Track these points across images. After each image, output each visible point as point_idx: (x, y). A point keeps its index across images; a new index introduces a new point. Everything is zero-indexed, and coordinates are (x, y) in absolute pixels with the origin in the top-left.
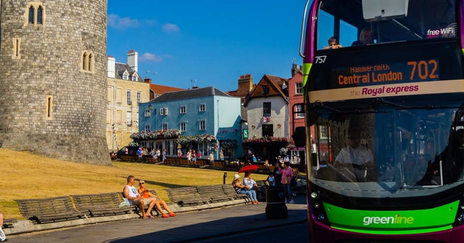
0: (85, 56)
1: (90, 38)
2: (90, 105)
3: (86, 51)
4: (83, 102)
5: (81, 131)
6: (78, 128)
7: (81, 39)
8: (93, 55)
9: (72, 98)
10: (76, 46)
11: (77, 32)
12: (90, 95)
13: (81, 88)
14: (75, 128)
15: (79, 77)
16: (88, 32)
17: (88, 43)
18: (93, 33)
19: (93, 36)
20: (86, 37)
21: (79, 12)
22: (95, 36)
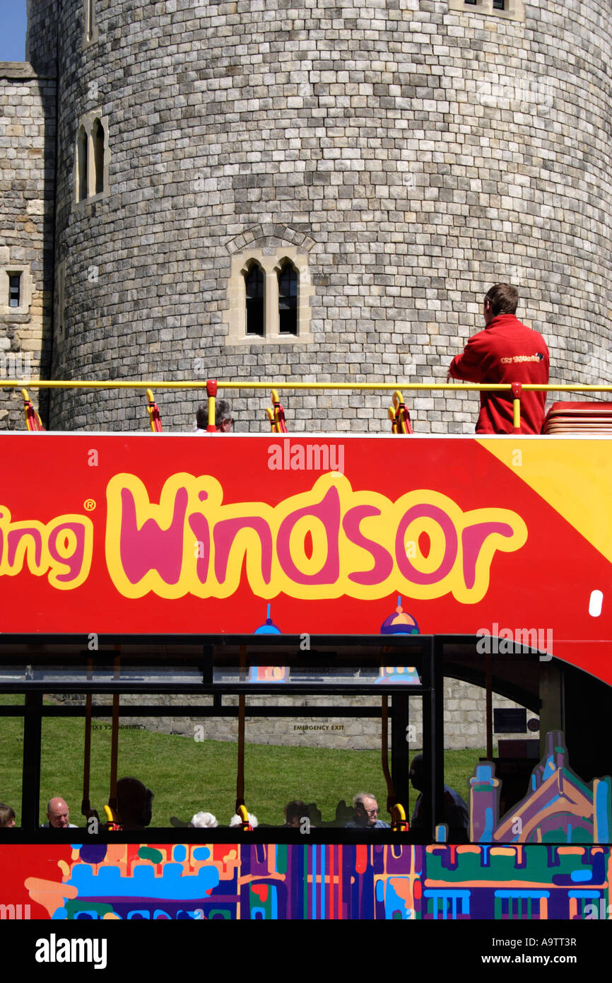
0: (254, 275)
1: (285, 190)
7: (229, 208)
8: (301, 263)
10: (207, 242)
11: (212, 184)
16: (269, 168)
17: (267, 218)
18: (301, 166)
19: (300, 178)
20: (254, 194)
21: (221, 96)
22: (313, 177)
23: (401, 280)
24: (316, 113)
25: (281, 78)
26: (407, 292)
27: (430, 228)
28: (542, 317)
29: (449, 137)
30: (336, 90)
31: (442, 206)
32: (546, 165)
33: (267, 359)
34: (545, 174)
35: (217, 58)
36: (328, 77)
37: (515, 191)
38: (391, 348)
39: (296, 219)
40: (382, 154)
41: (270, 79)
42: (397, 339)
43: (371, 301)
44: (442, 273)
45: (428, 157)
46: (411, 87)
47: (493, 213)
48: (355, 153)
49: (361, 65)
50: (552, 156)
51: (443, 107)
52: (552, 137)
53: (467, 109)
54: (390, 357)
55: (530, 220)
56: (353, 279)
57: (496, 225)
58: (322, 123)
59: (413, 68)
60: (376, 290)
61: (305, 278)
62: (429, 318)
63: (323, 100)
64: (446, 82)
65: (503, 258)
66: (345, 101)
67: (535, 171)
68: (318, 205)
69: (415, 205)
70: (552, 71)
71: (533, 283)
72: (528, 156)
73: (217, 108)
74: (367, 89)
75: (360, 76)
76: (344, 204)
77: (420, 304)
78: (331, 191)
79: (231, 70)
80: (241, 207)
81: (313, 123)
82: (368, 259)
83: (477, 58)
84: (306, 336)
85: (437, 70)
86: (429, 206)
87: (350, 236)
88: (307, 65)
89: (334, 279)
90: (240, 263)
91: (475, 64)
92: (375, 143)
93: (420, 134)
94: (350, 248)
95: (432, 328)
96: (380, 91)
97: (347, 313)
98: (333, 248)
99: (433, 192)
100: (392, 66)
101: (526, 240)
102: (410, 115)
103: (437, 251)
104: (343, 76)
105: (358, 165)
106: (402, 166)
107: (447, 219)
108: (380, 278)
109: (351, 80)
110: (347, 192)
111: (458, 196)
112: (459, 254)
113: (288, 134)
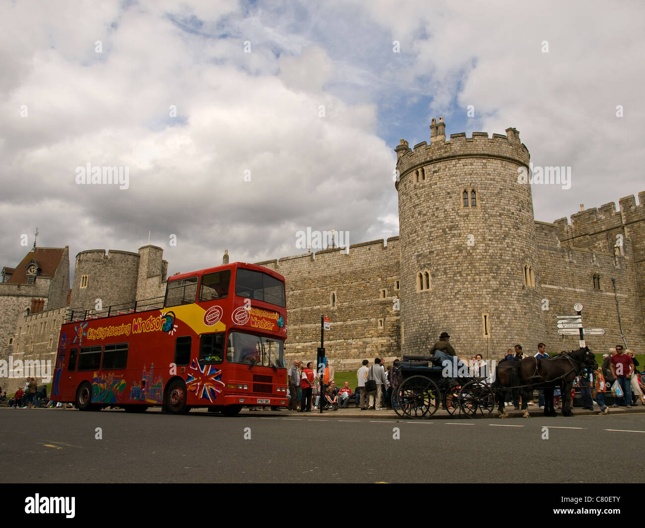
0: (421, 276)
1: (425, 256)
2: (428, 323)
3: (421, 272)
4: (420, 322)
5: (420, 350)
6: (417, 348)
7: (416, 262)
8: (429, 272)
9: (412, 320)
10: (413, 270)
11: (413, 257)
12: (427, 313)
13: (418, 309)
14: (415, 348)
15: (415, 299)
16: (422, 252)
17: (422, 263)
18: (428, 250)
19: (428, 253)
20: (420, 258)
21: (414, 238)
22: (431, 252)
23: (451, 273)
24: (431, 238)
25: (424, 232)
26: (452, 276)
27: (457, 260)
28: (491, 277)
29: (461, 238)
30: (434, 232)
31: (460, 254)
32: (490, 240)
33: (423, 295)
34: (490, 242)
35: (413, 230)
36: (433, 229)
37: (480, 248)
38: (449, 289)
39: (428, 263)
40: (445, 245)
41: (422, 232)
42: (450, 287)
43: (443, 279)
44: (461, 270)
45: (456, 244)
46: (451, 229)
47: (474, 254)
48: (439, 245)
49: (439, 225)
50: (492, 238)
51: (459, 231)
52: (492, 233)
53: (465, 231)
54: (449, 291)
55: (486, 254)
56: (440, 274)
57: (475, 257)
58: (432, 240)
59: (451, 224)
60: (445, 276)
61: (430, 276)
62: (458, 281)
63: (432, 235)
64: (459, 226)
65: (477, 264)
66: (436, 234)
67: (487, 242)
68: (432, 259)
69: (453, 255)
70: (490, 217)
71: (487, 269)
72: (484, 239)
73: (413, 240)
74: (441, 231)
75: (439, 228)
76: (437, 258)
77: (455, 278)
78: (434, 255)
79: (415, 232)
80: (418, 261)
81: (430, 240)
82: (443, 269)
83: (467, 219)
84: (430, 289)
85: (457, 223)
86: (457, 255)
87: (439, 265)
88: (428, 228)
89: (436, 275)
90: (418, 274)
91: (467, 220)
92: (443, 243)
93: (454, 239)
94: (439, 267)
95: (458, 283)
96: (444, 231)
97: (439, 282)
98: (435, 268)
99: (458, 251)
100: (446, 225)
101: (484, 259)
102: (451, 235)
103: (459, 265)
104: (436, 229)
105: (440, 248)
106: (450, 247)
107: (462, 257)
108: (446, 273)
109: (437, 229)
110: (438, 255)
111: (464, 251)
112: (465, 265)
113: (426, 243)
